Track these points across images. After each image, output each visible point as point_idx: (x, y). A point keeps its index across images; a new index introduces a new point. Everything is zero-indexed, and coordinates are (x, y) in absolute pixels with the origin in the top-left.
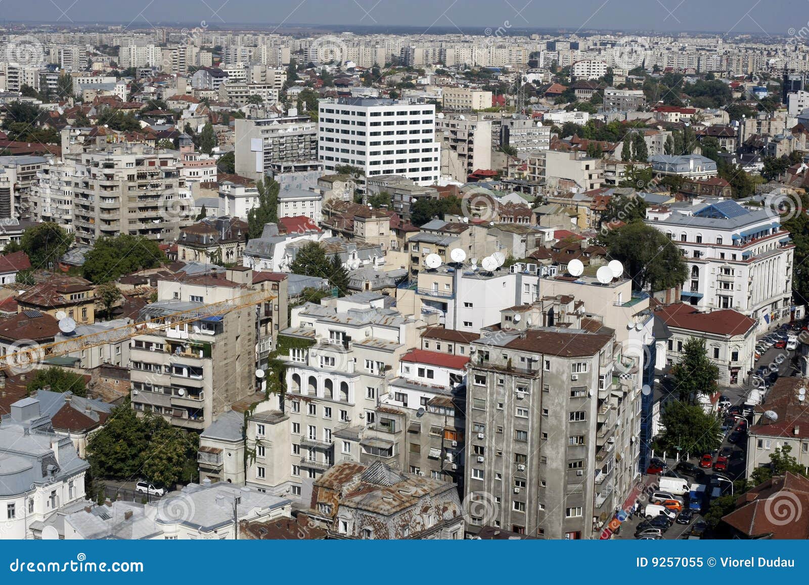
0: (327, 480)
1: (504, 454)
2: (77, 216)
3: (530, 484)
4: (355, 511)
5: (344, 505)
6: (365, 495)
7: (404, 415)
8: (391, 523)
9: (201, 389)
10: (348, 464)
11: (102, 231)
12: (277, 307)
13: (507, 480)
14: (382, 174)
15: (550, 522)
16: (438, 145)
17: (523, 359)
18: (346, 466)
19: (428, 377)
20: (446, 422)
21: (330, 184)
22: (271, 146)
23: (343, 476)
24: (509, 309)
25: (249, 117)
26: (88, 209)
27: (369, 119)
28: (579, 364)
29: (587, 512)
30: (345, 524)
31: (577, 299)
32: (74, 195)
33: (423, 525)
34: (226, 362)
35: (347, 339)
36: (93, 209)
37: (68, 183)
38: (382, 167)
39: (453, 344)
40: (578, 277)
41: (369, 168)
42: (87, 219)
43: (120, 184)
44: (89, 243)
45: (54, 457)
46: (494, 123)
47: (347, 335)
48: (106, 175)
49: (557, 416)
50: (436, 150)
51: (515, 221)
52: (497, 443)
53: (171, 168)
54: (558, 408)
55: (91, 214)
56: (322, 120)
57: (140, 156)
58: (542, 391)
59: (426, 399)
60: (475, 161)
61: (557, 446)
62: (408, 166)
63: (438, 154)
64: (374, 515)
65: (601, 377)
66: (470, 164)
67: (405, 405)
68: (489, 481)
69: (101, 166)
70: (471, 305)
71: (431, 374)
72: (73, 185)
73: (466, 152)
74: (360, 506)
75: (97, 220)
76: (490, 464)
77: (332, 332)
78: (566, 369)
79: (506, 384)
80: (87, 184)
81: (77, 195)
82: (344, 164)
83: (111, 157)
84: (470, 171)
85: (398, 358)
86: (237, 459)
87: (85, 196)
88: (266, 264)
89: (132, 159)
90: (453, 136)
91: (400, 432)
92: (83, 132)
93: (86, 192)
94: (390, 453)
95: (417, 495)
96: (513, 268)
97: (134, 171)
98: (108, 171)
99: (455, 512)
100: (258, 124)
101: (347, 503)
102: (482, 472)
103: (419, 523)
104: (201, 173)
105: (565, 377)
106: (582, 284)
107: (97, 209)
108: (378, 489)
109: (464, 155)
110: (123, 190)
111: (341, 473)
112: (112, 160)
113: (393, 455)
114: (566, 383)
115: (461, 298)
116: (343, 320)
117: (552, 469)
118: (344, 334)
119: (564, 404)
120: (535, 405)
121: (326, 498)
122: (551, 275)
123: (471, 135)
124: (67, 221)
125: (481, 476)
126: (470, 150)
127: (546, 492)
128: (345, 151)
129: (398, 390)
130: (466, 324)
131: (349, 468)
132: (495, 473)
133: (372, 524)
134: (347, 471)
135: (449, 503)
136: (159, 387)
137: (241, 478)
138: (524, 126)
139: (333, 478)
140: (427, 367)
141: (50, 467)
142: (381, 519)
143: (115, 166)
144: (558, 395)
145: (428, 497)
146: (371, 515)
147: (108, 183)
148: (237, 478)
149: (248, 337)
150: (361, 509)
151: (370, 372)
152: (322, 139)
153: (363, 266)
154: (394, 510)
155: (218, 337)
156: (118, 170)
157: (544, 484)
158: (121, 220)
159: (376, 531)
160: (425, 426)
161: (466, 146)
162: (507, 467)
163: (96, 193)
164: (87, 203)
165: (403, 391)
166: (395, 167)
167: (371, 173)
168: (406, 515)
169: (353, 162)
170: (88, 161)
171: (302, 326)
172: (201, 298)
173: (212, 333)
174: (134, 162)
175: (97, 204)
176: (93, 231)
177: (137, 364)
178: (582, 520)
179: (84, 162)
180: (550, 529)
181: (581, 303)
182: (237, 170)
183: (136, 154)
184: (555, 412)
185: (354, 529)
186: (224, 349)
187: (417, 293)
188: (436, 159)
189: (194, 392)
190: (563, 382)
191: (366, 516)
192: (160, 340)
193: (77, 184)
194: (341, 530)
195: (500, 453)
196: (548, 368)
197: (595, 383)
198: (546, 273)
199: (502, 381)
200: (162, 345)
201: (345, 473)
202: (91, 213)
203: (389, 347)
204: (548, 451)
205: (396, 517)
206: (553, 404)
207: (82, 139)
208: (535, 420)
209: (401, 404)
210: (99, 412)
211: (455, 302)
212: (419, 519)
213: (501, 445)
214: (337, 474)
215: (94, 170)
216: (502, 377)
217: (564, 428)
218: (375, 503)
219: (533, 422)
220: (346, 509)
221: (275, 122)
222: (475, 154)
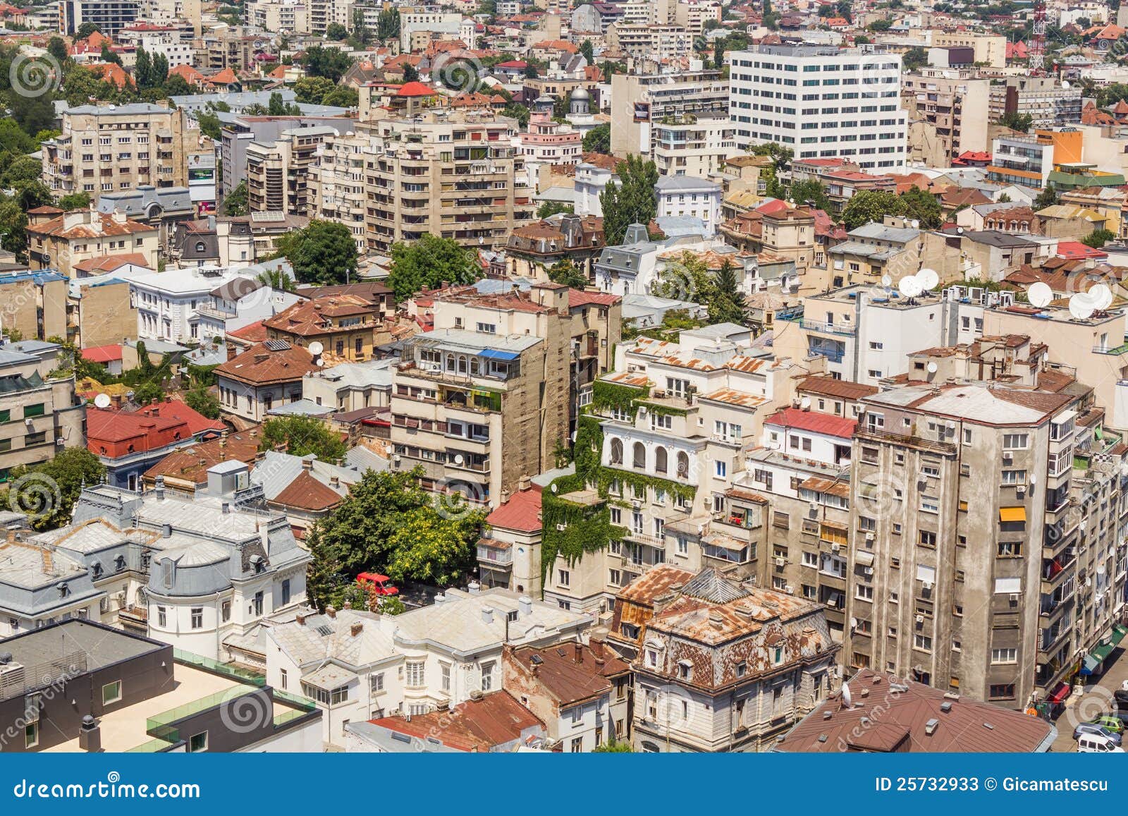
0: (636, 592)
1: (902, 565)
2: (370, 211)
3: (939, 611)
4: (667, 637)
5: (653, 629)
6: (685, 616)
7: (765, 504)
8: (717, 657)
9: (486, 456)
10: (669, 570)
11: (403, 232)
12: (604, 343)
13: (905, 603)
14: (819, 157)
15: (967, 668)
16: (905, 115)
17: (932, 426)
18: (665, 573)
19: (804, 448)
20: (825, 515)
21: (738, 171)
22: (661, 113)
23: (659, 586)
24: (922, 353)
25: (633, 73)
26: (385, 201)
27: (800, 76)
28: (1016, 436)
29: (1024, 657)
30: (653, 655)
31: (1035, 341)
32: (366, 180)
33: (768, 663)
34: (523, 418)
35: (691, 390)
36: (392, 200)
37: (358, 163)
38: (819, 147)
39: (842, 403)
40: (1043, 309)
41: (799, 148)
42: (383, 214)
43: (430, 164)
44: (386, 248)
45: (261, 544)
46: (994, 83)
47: (691, 384)
48: (410, 152)
49: (980, 513)
50: (902, 121)
51: (1007, 228)
52: (892, 548)
53: (504, 143)
54: (982, 501)
55: (389, 208)
56: (735, 76)
57: (461, 126)
58: (960, 475)
59: (799, 481)
60: (962, 139)
61: (980, 558)
62: (858, 145)
63: (904, 128)
64: (694, 644)
65: (1051, 457)
66: (956, 144)
67: (769, 487)
68: (880, 603)
69: (404, 139)
70: (880, 346)
71: (807, 444)
72: (366, 165)
73: (949, 126)
74: (675, 631)
75: (397, 217)
76: (881, 579)
77: (670, 381)
78: (995, 442)
79: (906, 461)
80: (383, 165)
81: (370, 180)
82: (765, 141)
83: (417, 126)
84: (955, 154)
85: (762, 419)
86: (531, 558)
87: (383, 182)
88: (626, 283)
89: (448, 130)
90: (932, 103)
91: (760, 527)
92: (389, 91)
93: (384, 175)
94: (744, 558)
95: (760, 618)
96: (946, 293)
97: (450, 147)
98: (414, 146)
99: (818, 646)
100: (645, 82)
101: (657, 626)
102: (870, 590)
103: (762, 659)
104: (559, 153)
105: (992, 455)
106: (1047, 319)
107: (397, 201)
108: (705, 606)
109: (946, 132)
110: (434, 174)
111: (657, 582)
112: (420, 131)
113: (748, 560)
114: (995, 463)
115: (866, 336)
116: (685, 362)
117: (971, 591)
118: (687, 383)
119: (991, 495)
120: (948, 493)
121: (632, 617)
122: (1002, 305)
123: (958, 100)
124: (357, 218)
125: (870, 596)
126: (957, 122)
127: (963, 624)
128: (766, 122)
129: (760, 467)
130: (872, 373)
131: (670, 575)
132: (889, 592)
133: (691, 656)
134: (666, 580)
135: (810, 633)
136: (429, 452)
137: (537, 587)
138: (1041, 88)
139: (644, 588)
140: (801, 435)
141: (254, 558)
142: (704, 650)
143: (424, 140)
144: (982, 481)
145: (777, 624)
146: (690, 643)
147: (413, 164)
148: (531, 585)
149: (558, 385)
150: (676, 635)
151: (721, 438)
152: (734, 104)
153: (766, 289)
154: (723, 638)
155: (512, 383)
156: (426, 146)
157: (960, 610)
158: (431, 217)
159: (697, 667)
160: (794, 520)
161: (949, 116)
162: (906, 584)
163: (397, 177)
164: (384, 192)
165: (768, 468)
166: (839, 146)
167: (803, 155)
168: (742, 646)
169: (777, 138)
170: (387, 132)
171: (631, 370)
172: (493, 327)
173: (504, 376)
174: (451, 133)
175: (398, 193)
176: (392, 232)
177: (400, 418)
178: (1016, 667)
179: (382, 133)
180: (967, 678)
181: (1043, 348)
182: (612, 149)
183: (454, 122)
184: (976, 506)
185: (666, 663)
186: (520, 400)
187: (801, 327)
188: (901, 135)
189: (476, 460)
190: (990, 462)
191: (683, 645)
192: (432, 386)
193: (370, 165)
194: (647, 663)
195: (897, 564)
196: (969, 440)
197: (1041, 464)
198: (995, 302)
199: (901, 458)
200: (433, 393)
201: (662, 582)
202: (390, 205)
203: (750, 402)
204: (967, 562)
205: (727, 647)
206: (975, 494)
207: (386, 101)
208: (947, 516)
209: (763, 486)
210: (348, 485)
211: (857, 342)
212: (761, 653)
213: (898, 551)
214: (651, 582)
215: (394, 146)
216: (900, 452)
217: (990, 530)
218: (697, 626)
219: (944, 519)
220: (656, 633)
221: (671, 81)
222: (962, 128)
